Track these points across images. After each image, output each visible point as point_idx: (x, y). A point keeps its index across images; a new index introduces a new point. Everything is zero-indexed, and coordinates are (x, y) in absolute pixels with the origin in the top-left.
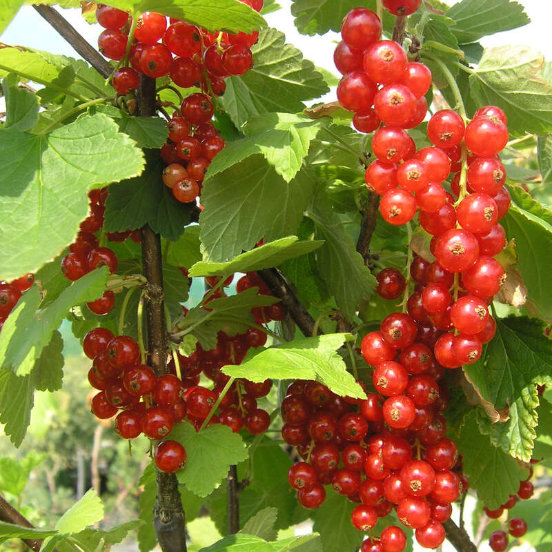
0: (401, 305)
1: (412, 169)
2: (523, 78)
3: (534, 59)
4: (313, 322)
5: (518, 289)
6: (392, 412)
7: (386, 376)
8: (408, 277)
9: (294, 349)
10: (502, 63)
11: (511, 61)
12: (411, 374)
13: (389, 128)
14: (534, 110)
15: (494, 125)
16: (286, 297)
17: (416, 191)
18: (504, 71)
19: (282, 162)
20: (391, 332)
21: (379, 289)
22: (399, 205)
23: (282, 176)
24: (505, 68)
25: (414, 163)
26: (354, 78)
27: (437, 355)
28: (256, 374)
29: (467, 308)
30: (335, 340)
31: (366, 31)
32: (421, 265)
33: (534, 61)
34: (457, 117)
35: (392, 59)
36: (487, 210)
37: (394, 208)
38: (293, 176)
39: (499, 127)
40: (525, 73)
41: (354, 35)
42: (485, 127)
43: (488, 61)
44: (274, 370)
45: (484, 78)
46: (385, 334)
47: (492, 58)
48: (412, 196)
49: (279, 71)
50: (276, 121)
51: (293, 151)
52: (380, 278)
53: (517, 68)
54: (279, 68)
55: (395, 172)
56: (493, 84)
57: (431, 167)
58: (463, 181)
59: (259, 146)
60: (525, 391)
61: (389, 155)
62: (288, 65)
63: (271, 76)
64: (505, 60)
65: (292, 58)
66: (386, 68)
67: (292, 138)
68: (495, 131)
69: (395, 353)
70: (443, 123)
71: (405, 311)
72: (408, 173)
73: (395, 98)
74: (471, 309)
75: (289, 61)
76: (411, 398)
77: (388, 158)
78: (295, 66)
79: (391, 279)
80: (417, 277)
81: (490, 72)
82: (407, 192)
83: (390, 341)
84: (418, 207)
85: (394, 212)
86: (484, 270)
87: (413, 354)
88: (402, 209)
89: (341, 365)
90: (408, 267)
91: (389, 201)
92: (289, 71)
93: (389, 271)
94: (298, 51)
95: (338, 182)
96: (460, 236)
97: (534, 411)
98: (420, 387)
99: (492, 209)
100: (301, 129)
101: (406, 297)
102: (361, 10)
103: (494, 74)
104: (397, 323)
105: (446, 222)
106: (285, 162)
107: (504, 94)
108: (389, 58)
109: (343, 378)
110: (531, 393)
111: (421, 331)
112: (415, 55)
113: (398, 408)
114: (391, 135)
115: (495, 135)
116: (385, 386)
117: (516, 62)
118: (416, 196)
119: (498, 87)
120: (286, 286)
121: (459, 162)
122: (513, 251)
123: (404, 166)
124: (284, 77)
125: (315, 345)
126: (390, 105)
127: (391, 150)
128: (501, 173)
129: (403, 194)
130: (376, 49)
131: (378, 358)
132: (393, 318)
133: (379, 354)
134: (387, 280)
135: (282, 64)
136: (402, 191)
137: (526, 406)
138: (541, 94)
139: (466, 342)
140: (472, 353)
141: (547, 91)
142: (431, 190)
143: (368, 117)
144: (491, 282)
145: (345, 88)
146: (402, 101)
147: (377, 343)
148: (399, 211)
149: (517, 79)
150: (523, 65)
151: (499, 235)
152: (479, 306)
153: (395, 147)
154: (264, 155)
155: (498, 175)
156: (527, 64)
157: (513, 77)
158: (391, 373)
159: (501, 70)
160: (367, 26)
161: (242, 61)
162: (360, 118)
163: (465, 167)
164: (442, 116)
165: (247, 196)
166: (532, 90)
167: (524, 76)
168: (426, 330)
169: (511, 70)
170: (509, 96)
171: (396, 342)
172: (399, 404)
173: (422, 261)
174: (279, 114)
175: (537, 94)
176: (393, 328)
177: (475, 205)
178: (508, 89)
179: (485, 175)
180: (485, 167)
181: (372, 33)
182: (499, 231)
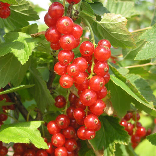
0: (64, 110)
1: (73, 68)
2: (118, 28)
3: (123, 21)
4: (27, 112)
5: (110, 108)
6: (58, 153)
7: (57, 139)
8: (67, 100)
9: (20, 127)
10: (111, 21)
11: (114, 21)
12: (66, 139)
13: (65, 51)
14: (122, 40)
15: (106, 50)
16: (17, 102)
17: (74, 76)
18: (111, 24)
19: (21, 56)
20: (60, 122)
21: (55, 104)
22: (67, 81)
23: (20, 62)
24: (111, 23)
25: (74, 65)
26: (52, 30)
27: (78, 134)
28: (5, 139)
29: (91, 119)
30: (37, 124)
31: (58, 12)
32: (73, 96)
33: (123, 22)
34: (92, 44)
35: (68, 25)
36: (101, 83)
37: (65, 83)
38: (25, 62)
39: (107, 50)
40: (119, 26)
41: (53, 13)
42: (102, 50)
43: (105, 19)
44: (13, 138)
45: (103, 26)
46: (57, 123)
47: (107, 18)
48: (72, 77)
49: (19, 9)
50: (18, 36)
51: (25, 52)
52: (56, 99)
53: (116, 24)
54: (19, 8)
55: (66, 67)
56: (107, 29)
57: (80, 66)
58: (92, 69)
59: (11, 48)
60: (110, 145)
61: (64, 62)
62: (23, 7)
63: (15, 11)
64: (112, 20)
65: (25, 4)
66: (65, 29)
67: (25, 47)
68: (106, 52)
69: (61, 130)
70: (86, 47)
71: (65, 114)
72: (71, 70)
73: (68, 41)
74: (92, 120)
75: (23, 5)
76: (66, 147)
77: (64, 63)
78: (26, 8)
79: (61, 100)
80: (71, 100)
81: (106, 24)
82: (70, 76)
83: (59, 126)
84: (74, 82)
85: (65, 84)
86: (98, 105)
87: (68, 131)
88: (68, 83)
89: (39, 134)
90: (68, 96)
91: (63, 80)
92: (23, 10)
93: (60, 97)
94: (28, 2)
95: (41, 59)
96: (90, 92)
97: (114, 153)
98: (70, 143)
99: (103, 83)
100: (29, 43)
101: (66, 108)
102: (57, 3)
103: (107, 25)
104: (62, 119)
105: (85, 86)
106: (22, 56)
107: (111, 33)
108: (67, 25)
109: (39, 140)
110: (113, 145)
111: (71, 122)
112: (77, 17)
113: (61, 152)
114: (65, 54)
115: (106, 54)
116: (56, 143)
117: (116, 21)
118: (74, 77)
119: (108, 30)
120: (17, 97)
121: (91, 61)
122: (110, 95)
123: (70, 66)
124: (21, 12)
125: (29, 125)
126: (66, 43)
127: (65, 60)
128: (107, 68)
129: (69, 77)
130: (62, 20)
131: (54, 132)
132: (61, 117)
133: (54, 130)
134: (59, 100)
135: (20, 6)
136: (69, 76)
137: (110, 151)
138: (125, 34)
139: (89, 132)
140: (92, 136)
141: (127, 33)
142: (80, 75)
143: (57, 44)
144: (100, 110)
145: (49, 33)
146: (71, 42)
147: (53, 125)
148: (67, 84)
149: (116, 28)
150: (119, 23)
151: (105, 91)
152: (96, 119)
153: (67, 59)
154: (13, 53)
155: (106, 70)
156: (120, 22)
157: (114, 27)
158: (59, 138)
159: (110, 24)
160: (59, 10)
161: (6, 13)
162: (53, 44)
163: (93, 63)
164: (85, 44)
165: (4, 66)
166: (122, 33)
167: (119, 27)
168: (73, 121)
169: (114, 24)
170: (112, 34)
171: (61, 126)
172: (61, 150)
173: (73, 94)
174: (19, 33)
175: (124, 34)
176: (60, 121)
177: (96, 80)
178: (112, 31)
179: (101, 69)
180: (101, 65)
181: (61, 13)
182: (105, 89)
